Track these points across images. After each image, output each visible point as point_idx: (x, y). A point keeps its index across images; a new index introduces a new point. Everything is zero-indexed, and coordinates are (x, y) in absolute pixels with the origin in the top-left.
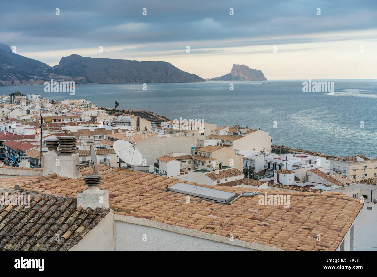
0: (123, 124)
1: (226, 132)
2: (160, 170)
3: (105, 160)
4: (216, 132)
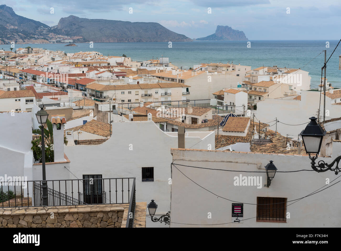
0: (161, 65)
1: (266, 72)
2: (225, 102)
3: (166, 94)
4: (255, 73)
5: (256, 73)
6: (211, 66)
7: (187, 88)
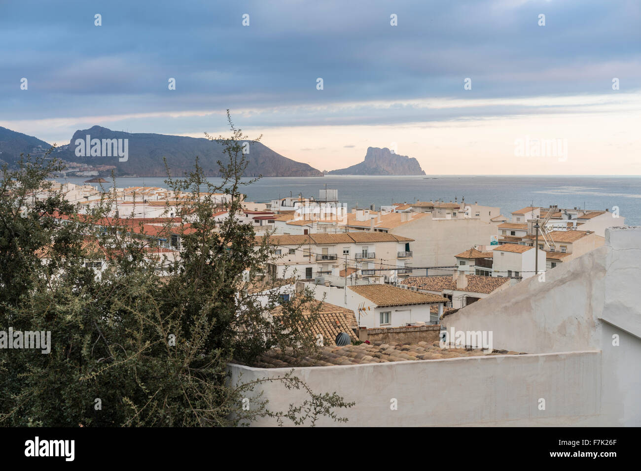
2: (495, 272)
3: (365, 254)
4: (516, 218)
5: (518, 219)
6: (419, 207)
7: (406, 244)
